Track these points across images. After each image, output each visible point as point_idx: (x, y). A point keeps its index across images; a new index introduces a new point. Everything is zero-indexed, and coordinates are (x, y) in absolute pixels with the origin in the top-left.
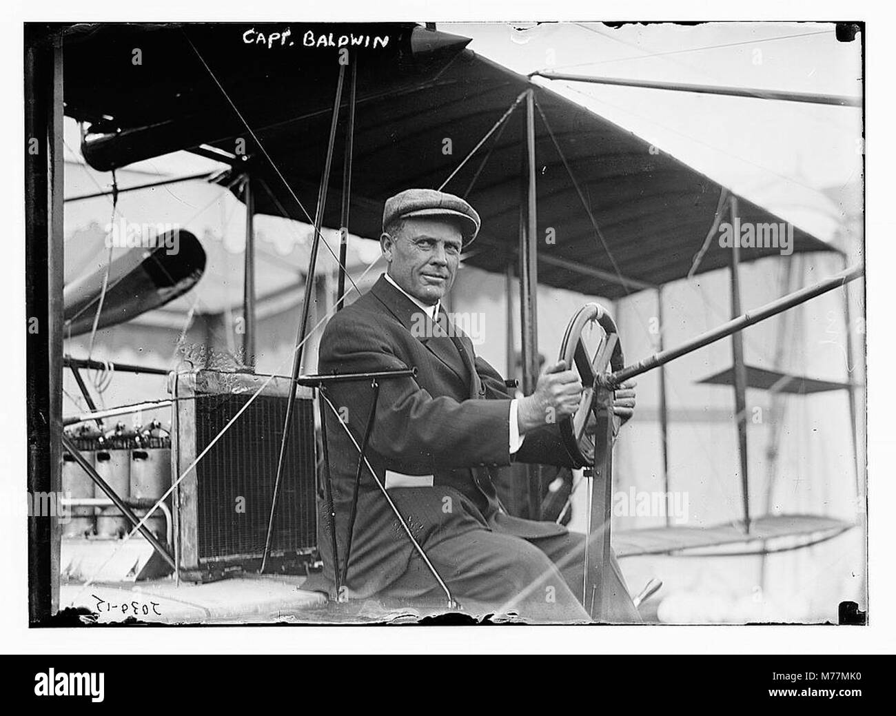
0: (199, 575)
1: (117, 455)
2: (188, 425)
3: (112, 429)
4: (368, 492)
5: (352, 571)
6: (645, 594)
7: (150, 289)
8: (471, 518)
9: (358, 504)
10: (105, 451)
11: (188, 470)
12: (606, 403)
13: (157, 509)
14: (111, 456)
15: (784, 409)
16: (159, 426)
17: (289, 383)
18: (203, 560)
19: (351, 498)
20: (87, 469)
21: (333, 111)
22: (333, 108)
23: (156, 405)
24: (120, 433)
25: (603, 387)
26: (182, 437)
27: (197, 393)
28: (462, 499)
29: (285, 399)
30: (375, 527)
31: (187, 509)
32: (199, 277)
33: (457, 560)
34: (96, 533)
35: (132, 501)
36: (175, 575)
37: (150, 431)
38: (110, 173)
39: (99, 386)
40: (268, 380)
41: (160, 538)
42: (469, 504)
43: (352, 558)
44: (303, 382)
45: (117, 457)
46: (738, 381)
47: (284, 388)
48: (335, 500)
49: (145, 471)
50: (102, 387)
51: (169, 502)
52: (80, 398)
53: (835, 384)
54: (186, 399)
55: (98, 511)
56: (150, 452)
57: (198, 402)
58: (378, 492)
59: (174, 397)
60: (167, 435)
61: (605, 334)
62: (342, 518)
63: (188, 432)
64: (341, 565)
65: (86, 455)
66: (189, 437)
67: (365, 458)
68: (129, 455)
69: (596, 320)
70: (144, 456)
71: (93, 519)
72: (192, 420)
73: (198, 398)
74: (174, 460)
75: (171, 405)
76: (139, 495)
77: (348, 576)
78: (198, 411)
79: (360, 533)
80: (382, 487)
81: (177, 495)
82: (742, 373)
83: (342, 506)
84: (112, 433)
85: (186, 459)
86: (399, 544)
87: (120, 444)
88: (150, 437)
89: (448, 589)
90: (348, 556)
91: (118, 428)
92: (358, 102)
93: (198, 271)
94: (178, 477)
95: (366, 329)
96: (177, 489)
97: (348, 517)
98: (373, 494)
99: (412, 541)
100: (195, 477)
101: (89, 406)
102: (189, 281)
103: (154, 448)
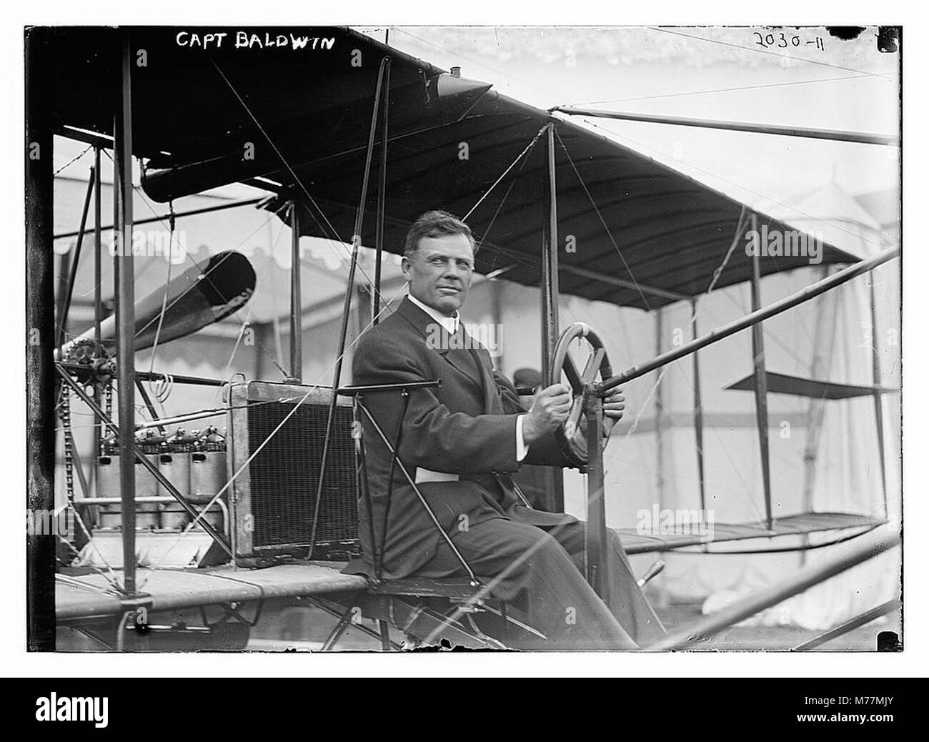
0: (253, 561)
1: (179, 457)
2: (241, 430)
3: (173, 435)
4: (400, 487)
5: (388, 556)
6: (649, 575)
7: (203, 307)
8: (491, 509)
9: (392, 498)
10: (167, 454)
11: (242, 469)
12: (595, 408)
13: (214, 504)
14: (173, 458)
15: (822, 414)
16: (215, 432)
17: (330, 392)
18: (257, 548)
19: (386, 493)
20: (152, 470)
21: (367, 148)
22: (368, 146)
23: (213, 413)
24: (180, 438)
25: (592, 394)
26: (237, 441)
27: (250, 402)
28: (483, 492)
29: (327, 407)
30: (407, 517)
31: (242, 504)
32: (250, 295)
33: (478, 545)
34: (160, 527)
35: (192, 497)
36: (233, 563)
37: (207, 436)
38: (168, 203)
39: (160, 396)
40: (311, 390)
41: (217, 530)
42: (489, 496)
43: (387, 545)
44: (342, 392)
45: (179, 459)
46: (760, 386)
47: (326, 397)
48: (372, 495)
49: (204, 471)
50: (163, 397)
51: (225, 497)
52: (143, 407)
53: (861, 388)
54: (239, 408)
55: (162, 507)
56: (208, 455)
57: (250, 410)
58: (409, 487)
59: (229, 407)
60: (222, 439)
61: (593, 348)
62: (378, 510)
63: (241, 436)
64: (378, 551)
65: (150, 457)
66: (242, 441)
67: (397, 459)
68: (189, 457)
69: (583, 338)
70: (202, 458)
71: (158, 514)
72: (245, 425)
73: (250, 407)
74: (229, 461)
75: (225, 413)
76: (199, 492)
77: (385, 560)
78: (250, 418)
79: (394, 522)
80: (412, 482)
81: (232, 491)
82: (763, 378)
83: (377, 500)
84: (173, 438)
85: (240, 460)
86: (428, 532)
87: (180, 448)
88: (208, 441)
89: (471, 570)
90: (384, 542)
91: (178, 434)
92: (389, 140)
93: (248, 290)
94: (233, 474)
95: (391, 346)
96: (232, 485)
97: (382, 509)
98: (404, 489)
99: (439, 530)
100: (249, 475)
101: (152, 415)
102: (240, 299)
103: (211, 451)
